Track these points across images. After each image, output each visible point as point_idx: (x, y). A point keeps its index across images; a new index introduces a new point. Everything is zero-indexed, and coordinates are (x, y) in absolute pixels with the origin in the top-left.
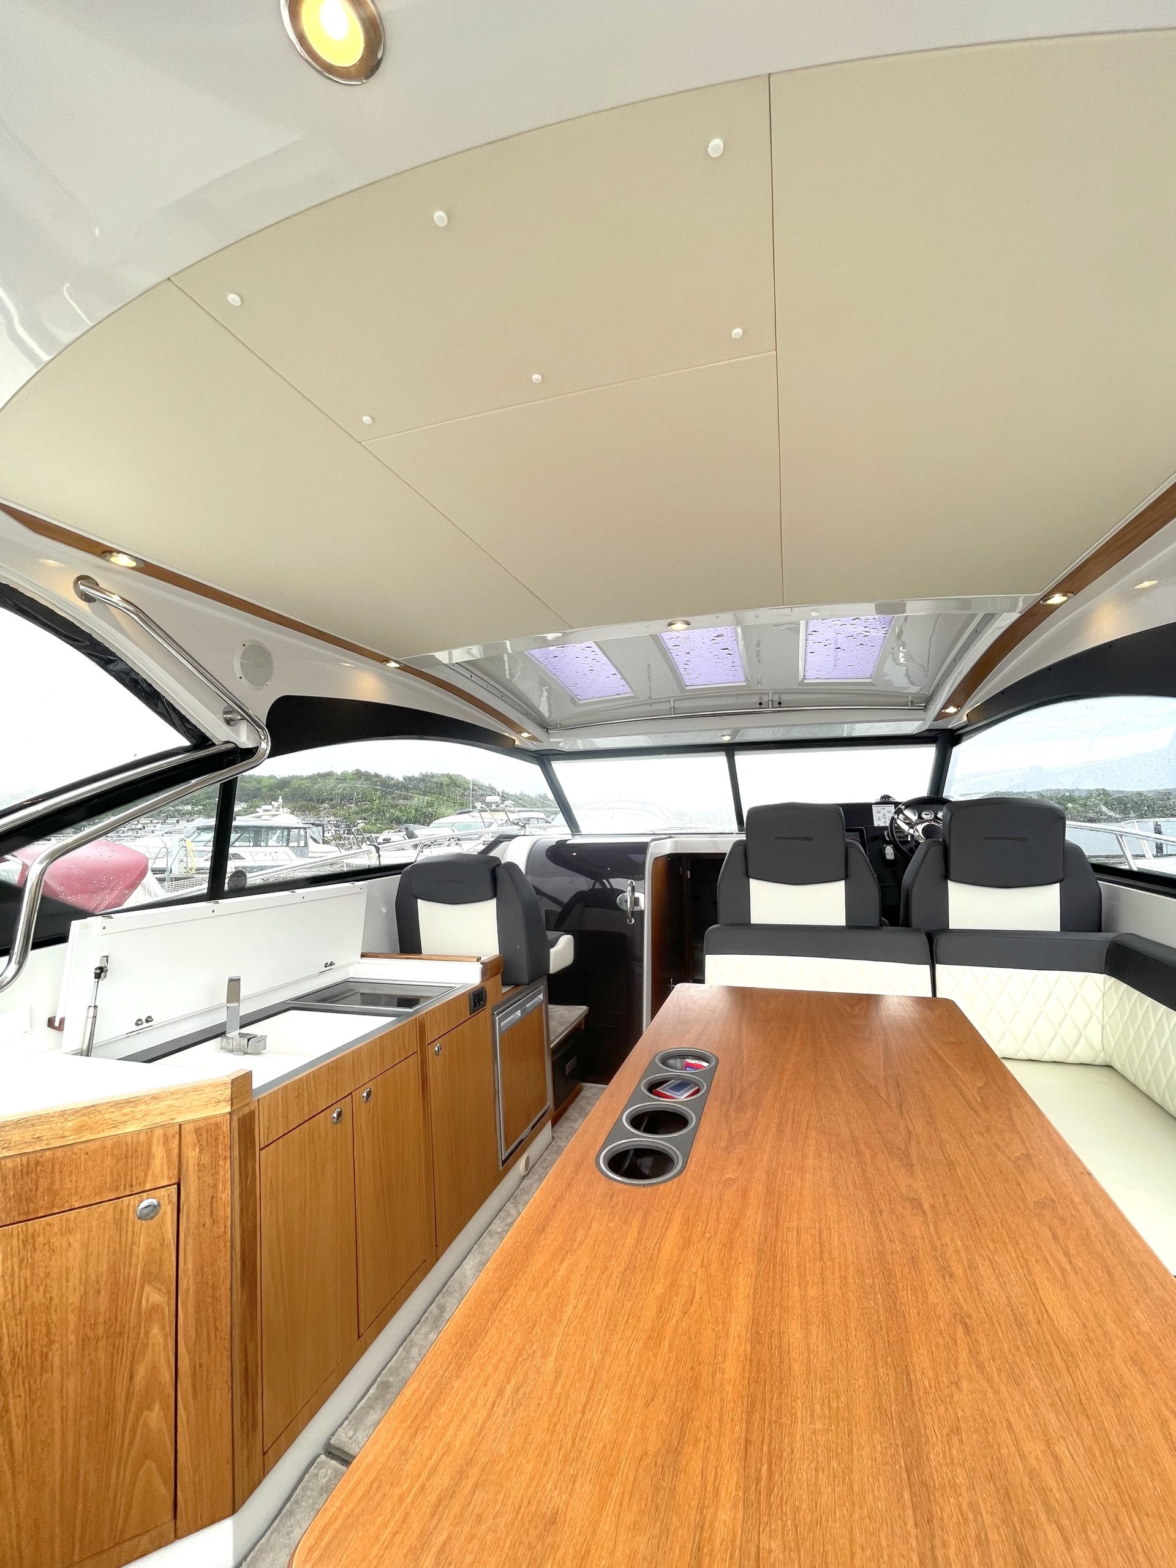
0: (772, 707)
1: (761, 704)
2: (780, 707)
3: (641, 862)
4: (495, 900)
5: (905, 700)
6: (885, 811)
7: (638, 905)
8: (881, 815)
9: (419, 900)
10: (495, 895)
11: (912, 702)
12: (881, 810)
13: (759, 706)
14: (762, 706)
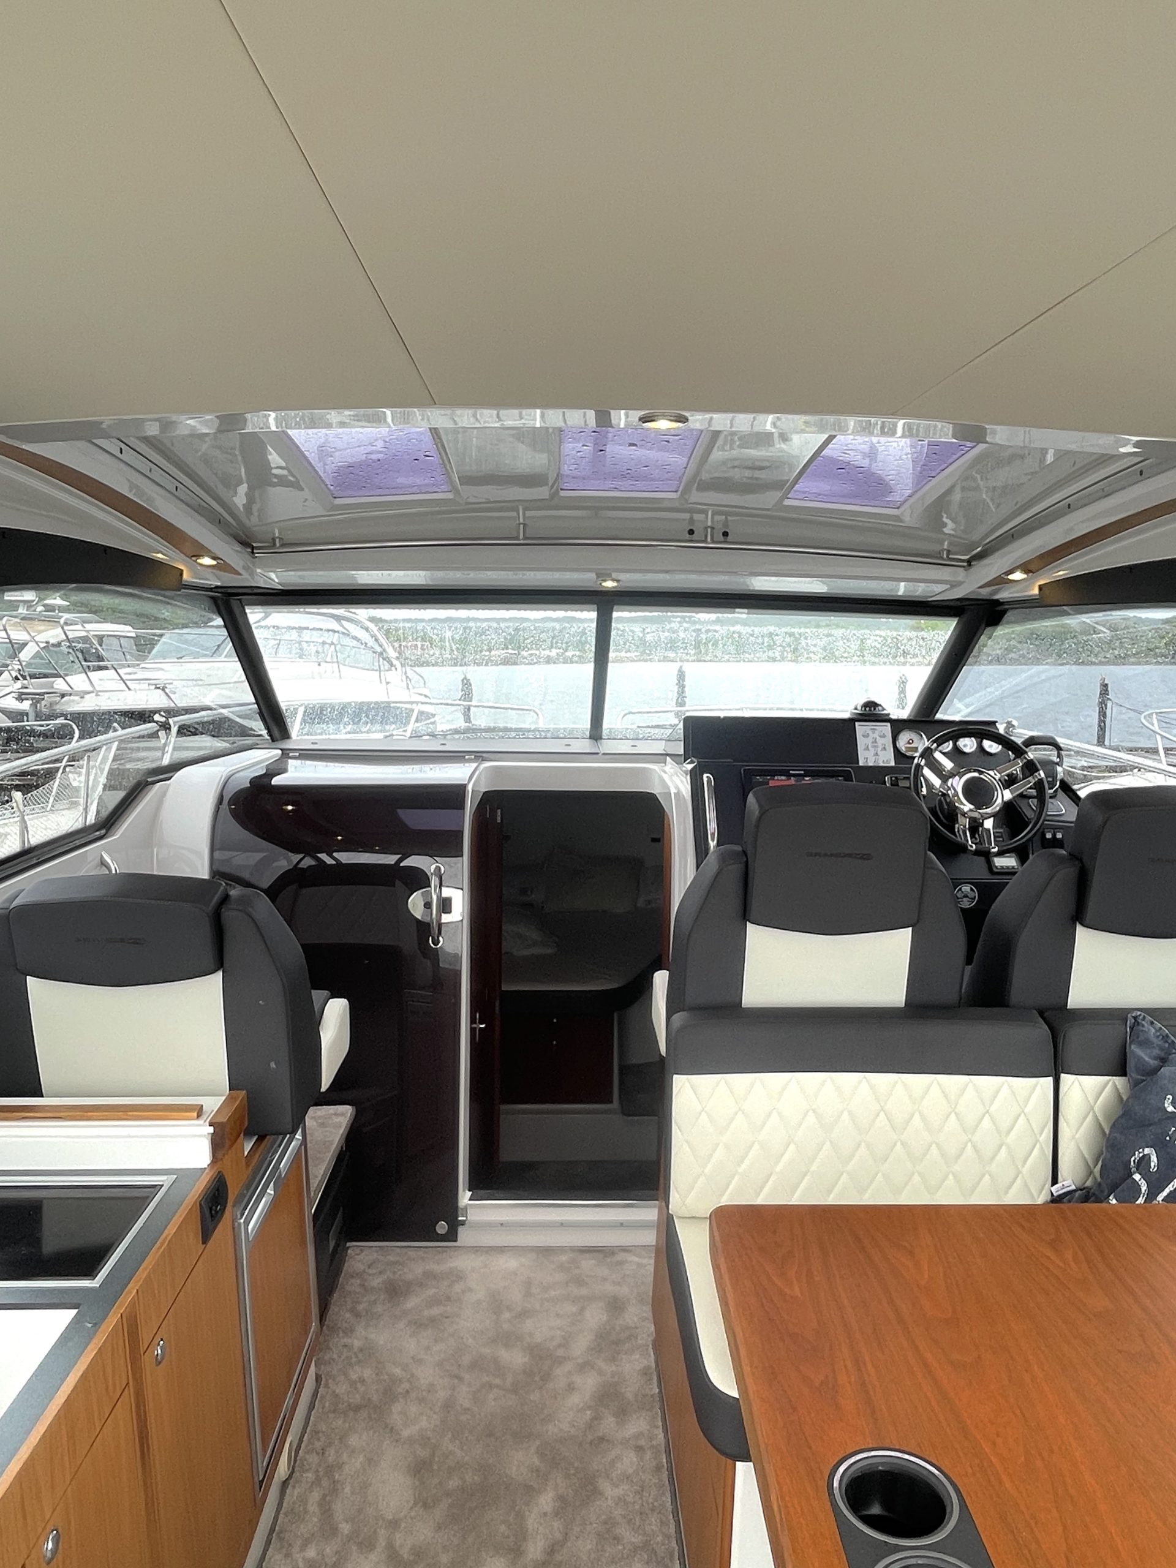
0: (713, 542)
1: (691, 532)
2: (725, 542)
3: (453, 827)
4: (219, 975)
5: (937, 548)
6: (876, 735)
7: (450, 912)
8: (869, 741)
9: (30, 979)
10: (219, 963)
11: (949, 552)
12: (870, 732)
13: (688, 536)
14: (695, 537)
